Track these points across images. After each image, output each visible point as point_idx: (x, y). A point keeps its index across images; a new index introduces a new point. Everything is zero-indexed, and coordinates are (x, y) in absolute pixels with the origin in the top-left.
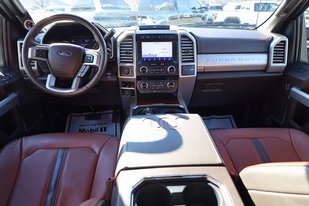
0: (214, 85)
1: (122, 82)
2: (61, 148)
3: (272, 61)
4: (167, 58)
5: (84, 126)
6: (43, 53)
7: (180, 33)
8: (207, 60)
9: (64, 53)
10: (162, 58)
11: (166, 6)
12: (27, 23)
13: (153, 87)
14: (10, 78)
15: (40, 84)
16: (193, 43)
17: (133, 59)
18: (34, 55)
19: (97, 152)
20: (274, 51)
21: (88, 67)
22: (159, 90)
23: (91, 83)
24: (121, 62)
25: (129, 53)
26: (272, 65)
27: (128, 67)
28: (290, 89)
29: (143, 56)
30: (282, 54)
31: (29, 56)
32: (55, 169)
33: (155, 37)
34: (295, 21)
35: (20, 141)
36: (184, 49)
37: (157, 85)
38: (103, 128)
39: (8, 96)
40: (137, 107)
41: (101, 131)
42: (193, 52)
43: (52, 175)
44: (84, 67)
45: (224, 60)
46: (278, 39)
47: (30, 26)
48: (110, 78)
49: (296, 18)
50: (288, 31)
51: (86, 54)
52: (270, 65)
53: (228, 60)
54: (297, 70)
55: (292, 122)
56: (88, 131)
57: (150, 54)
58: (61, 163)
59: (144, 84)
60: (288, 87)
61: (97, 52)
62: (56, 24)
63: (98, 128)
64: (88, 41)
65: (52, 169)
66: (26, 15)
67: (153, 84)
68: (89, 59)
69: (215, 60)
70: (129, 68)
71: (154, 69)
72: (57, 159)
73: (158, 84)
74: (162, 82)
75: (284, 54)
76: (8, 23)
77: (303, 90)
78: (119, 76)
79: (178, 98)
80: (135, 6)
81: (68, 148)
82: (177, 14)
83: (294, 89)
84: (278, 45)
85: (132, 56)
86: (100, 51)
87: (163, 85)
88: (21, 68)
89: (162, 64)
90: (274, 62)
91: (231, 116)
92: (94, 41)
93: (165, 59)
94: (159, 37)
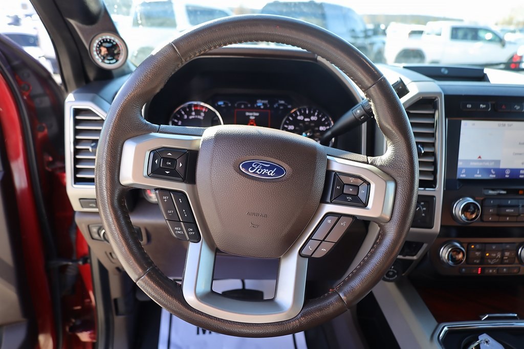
6: (177, 163)
12: (100, 46)
17: (435, 173)
18: (146, 173)
21: (344, 224)
25: (423, 154)
40: (446, 329)
44: (328, 221)
57: (480, 157)
61: (380, 167)
64: (264, 104)
66: (101, 16)
73: (494, 250)
87: (507, 253)
92: (282, 105)
93: (522, 174)
94: (518, 107)
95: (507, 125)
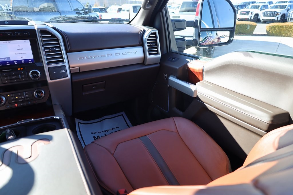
0: (95, 86)
3: (147, 53)
4: (26, 61)
7: (38, 29)
8: (80, 59)
10: (19, 62)
13: (13, 100)
16: (58, 40)
20: (148, 43)
22: (22, 102)
26: (149, 57)
28: (168, 79)
30: (155, 45)
33: (1, 34)
34: (161, 13)
36: (49, 48)
42: (60, 51)
45: (100, 57)
46: (149, 31)
49: (161, 11)
50: (157, 23)
52: (147, 58)
53: (105, 56)
54: (170, 59)
55: (175, 109)
60: (166, 76)
67: (12, 97)
69: (90, 57)
71: (9, 77)
73: (19, 95)
74: (25, 92)
75: (157, 45)
77: (178, 78)
79: (54, 107)
83: (171, 78)
84: (149, 37)
87: (27, 96)
89: (19, 69)
90: (150, 54)
91: (123, 113)
93: (23, 62)
94: (9, 34)
95: (8, 42)
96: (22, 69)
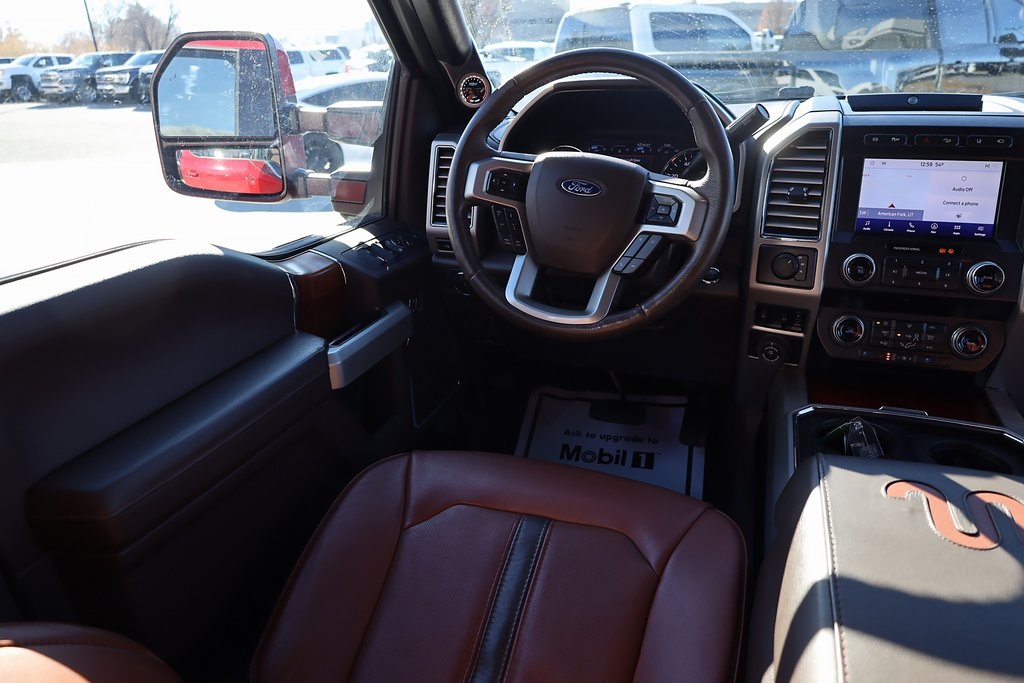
1: (761, 307)
2: (527, 515)
4: (969, 229)
5: (579, 434)
6: (511, 183)
9: (581, 186)
10: (945, 227)
11: (890, 31)
12: (467, 85)
13: (885, 338)
14: (398, 255)
15: (487, 286)
17: (818, 223)
18: (484, 189)
19: (653, 560)
21: (654, 242)
22: (909, 352)
23: (658, 299)
24: (768, 230)
25: (806, 198)
27: (795, 253)
29: (861, 214)
31: (469, 191)
32: (503, 589)
33: (927, 140)
35: (403, 462)
37: (905, 331)
38: (643, 457)
39: (387, 313)
40: (811, 409)
41: (636, 463)
43: (492, 606)
44: (641, 240)
47: (475, 94)
48: (712, 284)
51: (655, 191)
56: (589, 457)
57: (892, 206)
58: (525, 571)
59: (850, 324)
61: (696, 189)
62: (557, 88)
63: (625, 452)
64: (644, 148)
65: (496, 586)
66: (469, 57)
67: (888, 328)
68: (661, 210)
70: (796, 257)
71: (905, 270)
72: (511, 554)
73: (909, 330)
74: (929, 324)
76: (415, 83)
78: (754, 284)
79: (991, 395)
80: (768, 35)
81: (550, 520)
82: (935, 61)
85: (817, 211)
86: (707, 184)
87: (930, 337)
88: (430, 226)
89: (942, 251)
92: (667, 148)
93: (957, 231)
94: (948, 141)
95: (934, 165)
96: (951, 251)
